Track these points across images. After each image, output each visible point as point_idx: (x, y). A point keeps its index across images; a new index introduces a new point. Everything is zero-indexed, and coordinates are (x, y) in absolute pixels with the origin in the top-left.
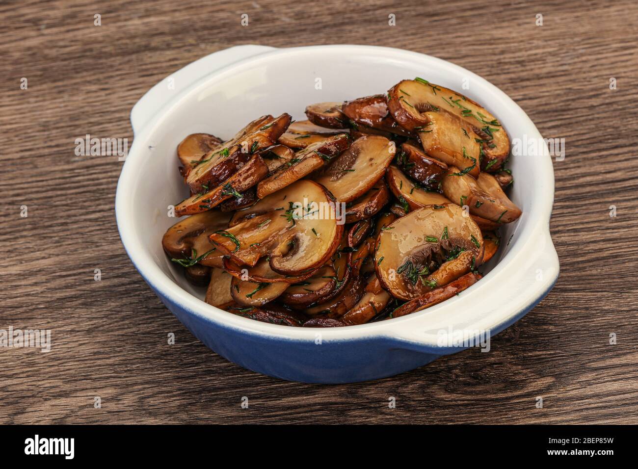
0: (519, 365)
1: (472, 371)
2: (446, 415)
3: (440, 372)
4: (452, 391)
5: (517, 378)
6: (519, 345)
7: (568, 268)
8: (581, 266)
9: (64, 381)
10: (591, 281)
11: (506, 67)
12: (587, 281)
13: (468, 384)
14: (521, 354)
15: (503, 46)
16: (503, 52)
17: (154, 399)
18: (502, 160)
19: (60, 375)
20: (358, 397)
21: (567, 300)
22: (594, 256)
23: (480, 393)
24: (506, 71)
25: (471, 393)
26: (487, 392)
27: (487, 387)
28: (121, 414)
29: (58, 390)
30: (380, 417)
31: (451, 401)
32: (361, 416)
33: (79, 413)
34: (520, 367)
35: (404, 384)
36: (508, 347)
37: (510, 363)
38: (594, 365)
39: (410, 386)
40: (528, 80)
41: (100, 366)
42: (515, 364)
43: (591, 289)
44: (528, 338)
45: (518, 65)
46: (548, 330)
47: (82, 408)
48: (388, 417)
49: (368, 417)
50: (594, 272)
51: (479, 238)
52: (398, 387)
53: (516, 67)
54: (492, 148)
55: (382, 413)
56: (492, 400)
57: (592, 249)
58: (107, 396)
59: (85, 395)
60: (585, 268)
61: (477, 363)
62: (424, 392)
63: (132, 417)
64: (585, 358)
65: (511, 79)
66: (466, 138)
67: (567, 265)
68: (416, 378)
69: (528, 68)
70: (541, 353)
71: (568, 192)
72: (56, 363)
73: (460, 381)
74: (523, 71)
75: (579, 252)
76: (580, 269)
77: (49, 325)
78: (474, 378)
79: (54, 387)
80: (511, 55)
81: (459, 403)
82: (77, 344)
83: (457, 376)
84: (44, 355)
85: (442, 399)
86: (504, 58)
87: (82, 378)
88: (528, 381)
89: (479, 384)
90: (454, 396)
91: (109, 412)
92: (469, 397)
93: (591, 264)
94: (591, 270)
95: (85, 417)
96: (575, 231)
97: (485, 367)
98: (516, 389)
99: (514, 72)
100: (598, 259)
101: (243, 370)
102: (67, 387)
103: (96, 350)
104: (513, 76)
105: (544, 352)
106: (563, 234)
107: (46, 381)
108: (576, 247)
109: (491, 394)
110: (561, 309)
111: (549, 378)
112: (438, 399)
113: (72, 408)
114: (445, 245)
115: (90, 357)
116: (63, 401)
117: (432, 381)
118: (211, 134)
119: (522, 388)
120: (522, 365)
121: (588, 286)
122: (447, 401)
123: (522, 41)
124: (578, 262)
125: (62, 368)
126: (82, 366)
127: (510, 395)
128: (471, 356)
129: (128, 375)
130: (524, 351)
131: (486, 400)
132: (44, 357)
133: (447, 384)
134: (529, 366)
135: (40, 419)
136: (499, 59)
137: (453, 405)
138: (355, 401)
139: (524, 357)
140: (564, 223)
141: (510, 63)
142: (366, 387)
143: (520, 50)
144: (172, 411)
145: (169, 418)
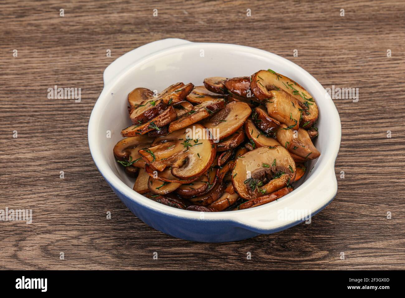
0: (309, 242)
1: (282, 243)
2: (264, 267)
3: (264, 241)
4: (270, 254)
5: (307, 249)
6: (310, 230)
7: (345, 187)
8: (352, 187)
9: (49, 224)
10: (357, 197)
11: (325, 64)
12: (355, 197)
13: (279, 250)
14: (312, 236)
15: (325, 51)
16: (324, 55)
17: (99, 240)
18: (313, 122)
19: (47, 220)
20: (215, 251)
21: (341, 207)
22: (361, 182)
23: (285, 256)
24: (324, 67)
25: (280, 256)
26: (289, 256)
27: (290, 253)
28: (79, 247)
29: (46, 229)
30: (226, 264)
31: (268, 259)
32: (216, 263)
33: (56, 244)
34: (310, 243)
35: (242, 246)
36: (304, 230)
37: (304, 240)
38: (352, 246)
39: (246, 248)
40: (336, 73)
41: (71, 217)
42: (307, 242)
43: (357, 201)
44: (317, 226)
45: (332, 64)
46: (329, 223)
47: (58, 241)
48: (231, 265)
49: (220, 264)
50: (359, 191)
51: (294, 167)
52: (238, 248)
53: (331, 65)
54: (308, 114)
55: (228, 262)
56: (291, 261)
57: (360, 178)
58: (73, 235)
59: (60, 233)
60: (355, 188)
61: (285, 238)
62: (253, 252)
63: (85, 249)
64: (348, 241)
65: (327, 71)
66: (293, 108)
67: (344, 186)
68: (250, 244)
69: (337, 66)
70: (323, 236)
71: (351, 142)
72: (46, 213)
73: (274, 248)
74: (334, 67)
75: (353, 179)
76: (351, 189)
77: (45, 190)
78: (283, 247)
79: (43, 227)
80: (329, 57)
81: (273, 261)
82: (59, 203)
83: (273, 245)
84: (40, 208)
85: (263, 258)
86: (324, 59)
87: (60, 223)
88: (313, 252)
89: (285, 251)
90: (270, 256)
91: (73, 245)
92: (278, 258)
93: (358, 186)
94: (358, 190)
95: (59, 246)
96: (352, 166)
97: (290, 241)
98: (306, 256)
99: (329, 68)
100: (362, 184)
101: (152, 229)
102: (51, 228)
103: (69, 208)
104: (328, 70)
105: (325, 236)
106: (344, 167)
107: (39, 223)
108: (351, 176)
109: (291, 257)
110: (337, 212)
111: (326, 251)
112: (260, 257)
113: (52, 240)
114: (274, 169)
115: (66, 212)
116: (48, 236)
117: (258, 246)
118: (148, 89)
119: (309, 256)
120: (311, 242)
121: (355, 199)
122: (266, 259)
123: (336, 49)
124: (351, 185)
125: (49, 217)
126: (61, 216)
127: (302, 259)
128: (282, 234)
129: (86, 224)
130: (313, 234)
131: (288, 261)
132: (40, 209)
133: (267, 249)
134: (315, 243)
135: (33, 245)
136: (321, 59)
137: (268, 262)
138: (213, 253)
139: (313, 237)
140: (346, 161)
141: (327, 62)
142: (220, 246)
143: (334, 55)
144: (109, 249)
145: (106, 252)
